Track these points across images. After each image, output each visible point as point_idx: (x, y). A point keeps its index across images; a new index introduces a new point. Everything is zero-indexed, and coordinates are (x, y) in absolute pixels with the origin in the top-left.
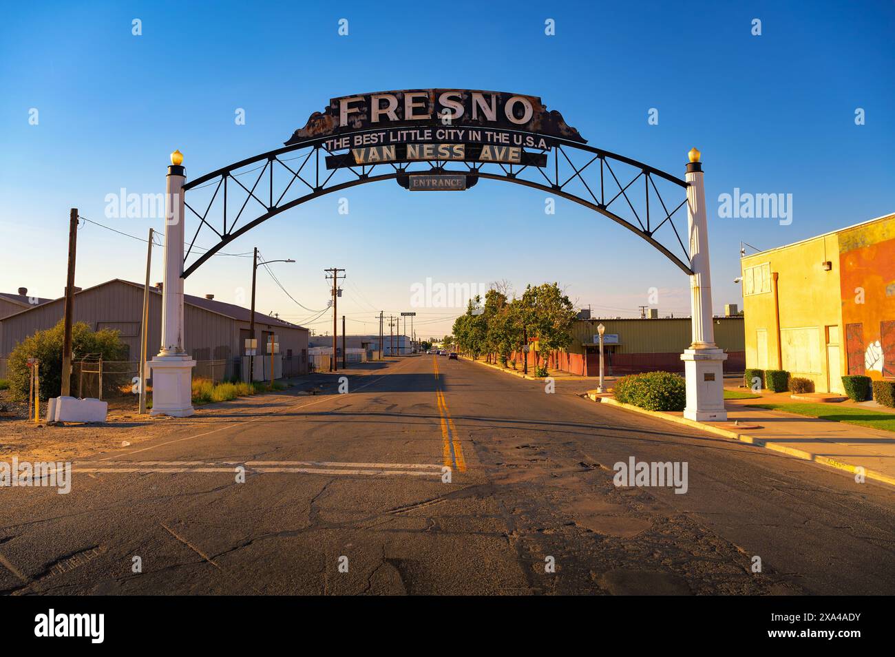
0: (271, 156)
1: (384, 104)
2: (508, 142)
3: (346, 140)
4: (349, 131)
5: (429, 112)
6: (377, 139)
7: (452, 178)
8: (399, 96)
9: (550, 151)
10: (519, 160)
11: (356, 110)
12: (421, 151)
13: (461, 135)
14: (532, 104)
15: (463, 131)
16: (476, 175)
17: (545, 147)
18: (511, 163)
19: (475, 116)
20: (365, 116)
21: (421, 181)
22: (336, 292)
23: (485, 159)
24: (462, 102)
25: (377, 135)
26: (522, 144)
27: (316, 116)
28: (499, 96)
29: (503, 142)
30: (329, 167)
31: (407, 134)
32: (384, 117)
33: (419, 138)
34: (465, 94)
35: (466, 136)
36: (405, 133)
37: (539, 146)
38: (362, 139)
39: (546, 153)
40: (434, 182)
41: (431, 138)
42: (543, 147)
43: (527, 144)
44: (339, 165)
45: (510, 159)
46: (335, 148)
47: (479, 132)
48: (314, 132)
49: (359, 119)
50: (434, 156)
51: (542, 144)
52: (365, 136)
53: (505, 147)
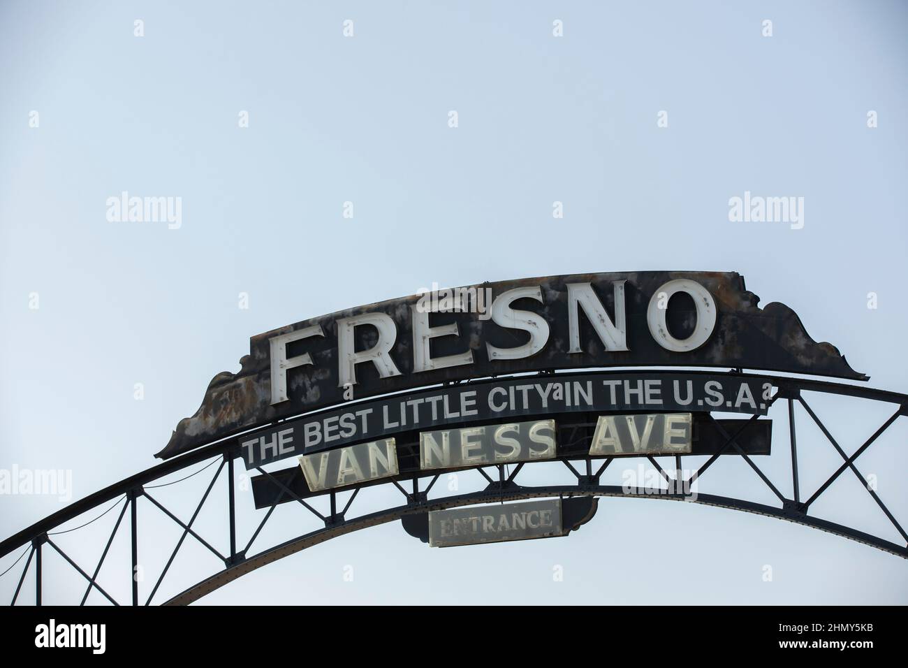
0: (132, 487)
1: (365, 337)
2: (660, 402)
3: (285, 437)
4: (292, 412)
5: (469, 345)
6: (353, 427)
7: (528, 507)
10: (688, 446)
11: (304, 359)
12: (455, 444)
13: (545, 396)
14: (715, 295)
15: (550, 386)
16: (592, 492)
17: (753, 405)
18: (676, 454)
19: (575, 344)
20: (326, 373)
21: (457, 523)
23: (610, 450)
24: (547, 309)
25: (351, 416)
26: (695, 402)
27: (222, 382)
28: (634, 283)
29: (649, 401)
30: (259, 504)
31: (420, 405)
32: (366, 371)
33: (448, 415)
34: (552, 288)
35: (557, 395)
36: (415, 403)
37: (738, 405)
38: (322, 431)
39: (762, 418)
40: (489, 521)
41: (475, 412)
42: (748, 404)
43: (707, 400)
44: (280, 496)
45: (667, 444)
46: (263, 457)
47: (589, 384)
48: (217, 422)
49: (313, 380)
50: (485, 456)
51: (745, 396)
52: (326, 421)
53: (654, 416)
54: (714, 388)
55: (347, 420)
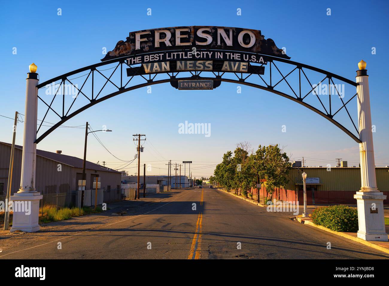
0: (93, 68)
1: (162, 36)
2: (240, 59)
3: (139, 58)
4: (141, 53)
5: (191, 41)
6: (158, 58)
7: (204, 82)
8: (172, 30)
9: (266, 64)
10: (247, 70)
11: (145, 39)
12: (186, 65)
13: (210, 55)
14: (255, 35)
15: (212, 53)
16: (219, 80)
17: (263, 62)
18: (242, 72)
19: (219, 43)
20: (151, 43)
21: (185, 84)
22: (140, 149)
23: (225, 70)
24: (211, 34)
25: (158, 55)
26: (249, 60)
27: (121, 43)
28: (234, 30)
29: (237, 59)
30: (128, 75)
31: (177, 54)
32: (162, 44)
33: (184, 57)
34: (213, 29)
35: (213, 55)
36: (175, 54)
37: (260, 62)
38: (149, 58)
39: (264, 66)
40: (194, 84)
41: (191, 57)
42: (262, 62)
43: (252, 60)
44: (135, 74)
45: (241, 70)
46: (132, 63)
47: (222, 53)
48: (119, 53)
49: (147, 45)
50: (194, 68)
51: (261, 60)
52: (151, 56)
53: (238, 63)
54: (254, 57)
55: (156, 56)
